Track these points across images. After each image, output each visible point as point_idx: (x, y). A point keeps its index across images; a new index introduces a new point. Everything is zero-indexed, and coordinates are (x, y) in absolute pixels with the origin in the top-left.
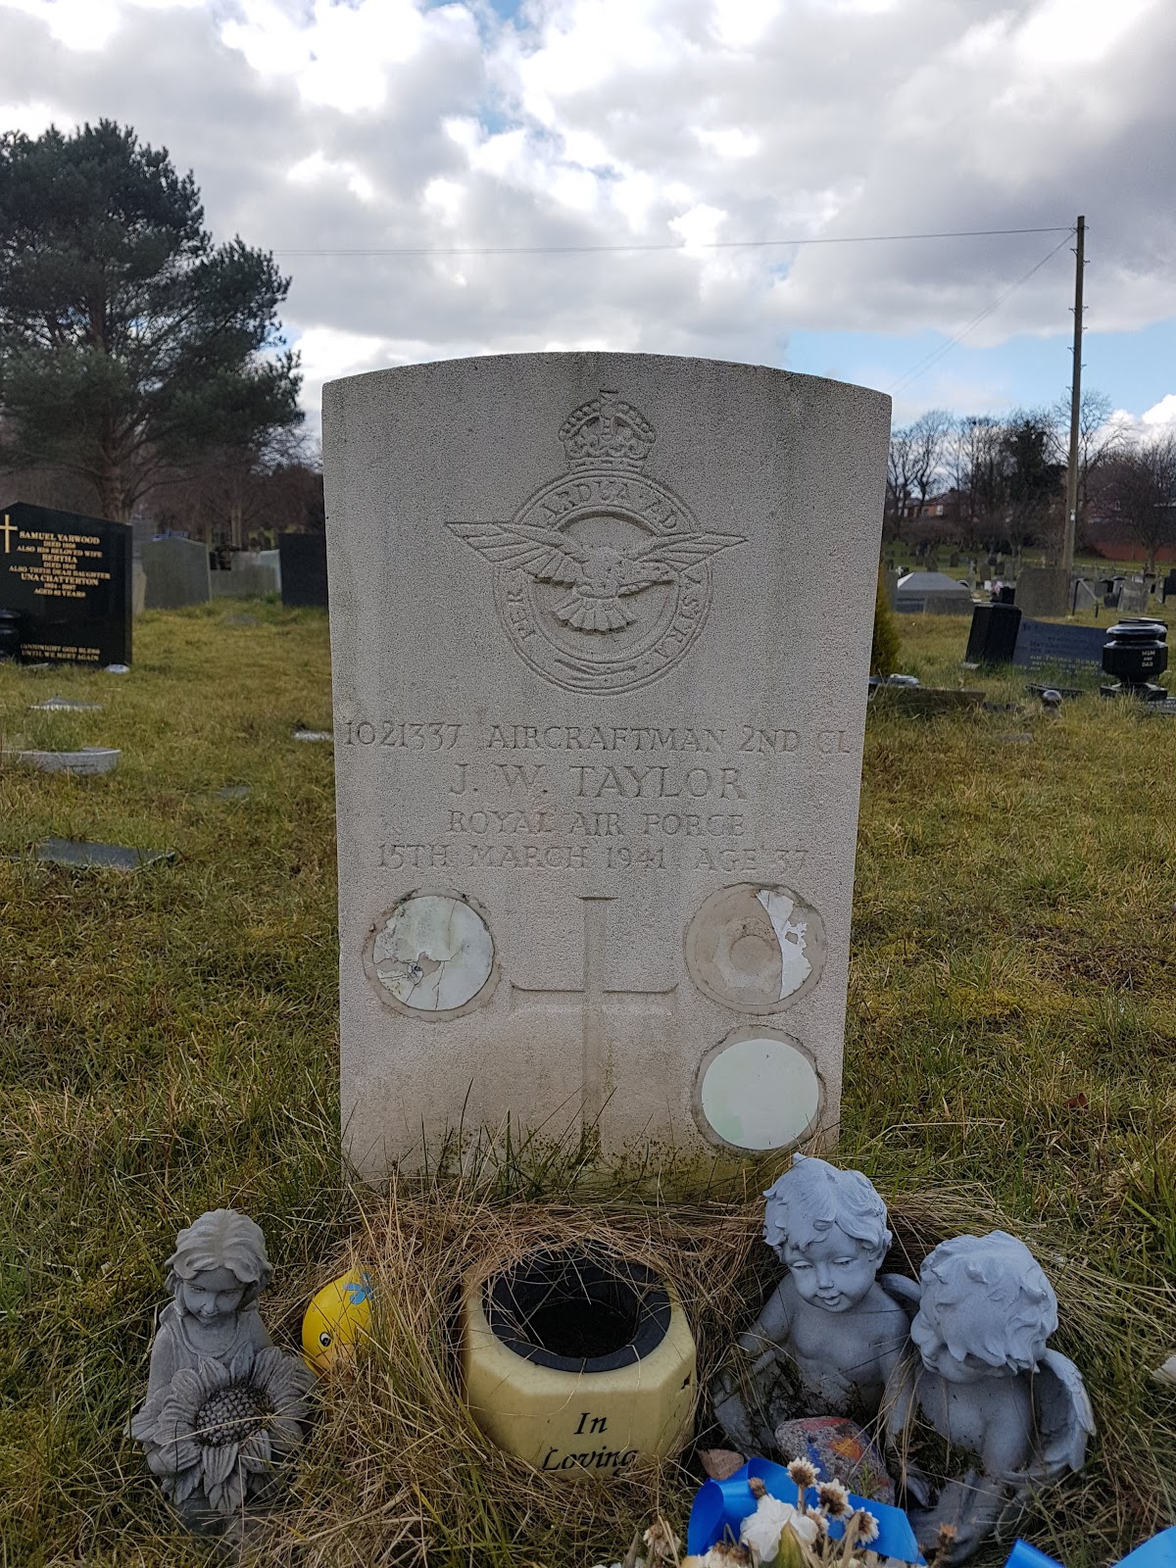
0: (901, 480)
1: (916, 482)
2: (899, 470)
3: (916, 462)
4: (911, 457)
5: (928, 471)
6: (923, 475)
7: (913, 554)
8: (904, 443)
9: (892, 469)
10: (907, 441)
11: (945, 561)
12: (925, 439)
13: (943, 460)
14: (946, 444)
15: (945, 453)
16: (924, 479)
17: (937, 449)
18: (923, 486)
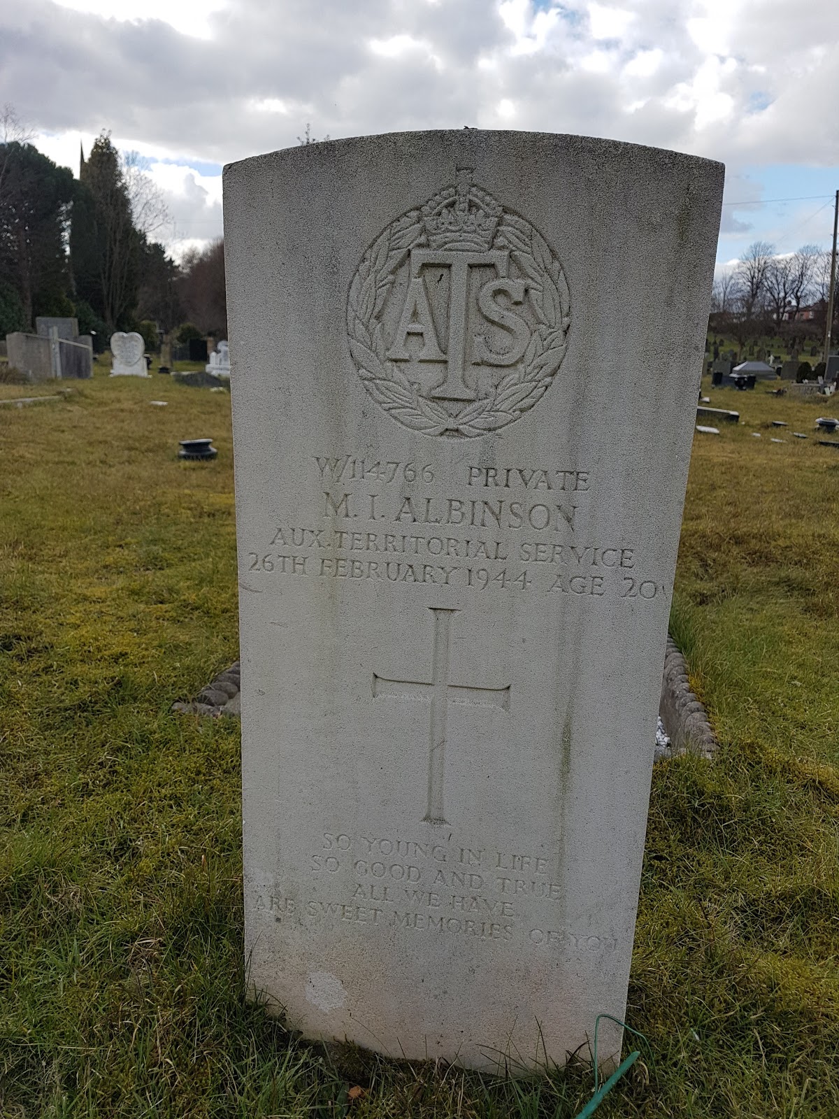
0: (782, 294)
1: (792, 296)
2: (781, 287)
3: (793, 282)
4: (790, 278)
5: (802, 288)
6: (798, 291)
7: (786, 347)
8: (786, 268)
9: (776, 286)
10: (788, 267)
11: (808, 352)
12: (801, 265)
13: (813, 281)
14: (815, 269)
15: (814, 275)
16: (799, 294)
17: (809, 273)
18: (798, 299)
